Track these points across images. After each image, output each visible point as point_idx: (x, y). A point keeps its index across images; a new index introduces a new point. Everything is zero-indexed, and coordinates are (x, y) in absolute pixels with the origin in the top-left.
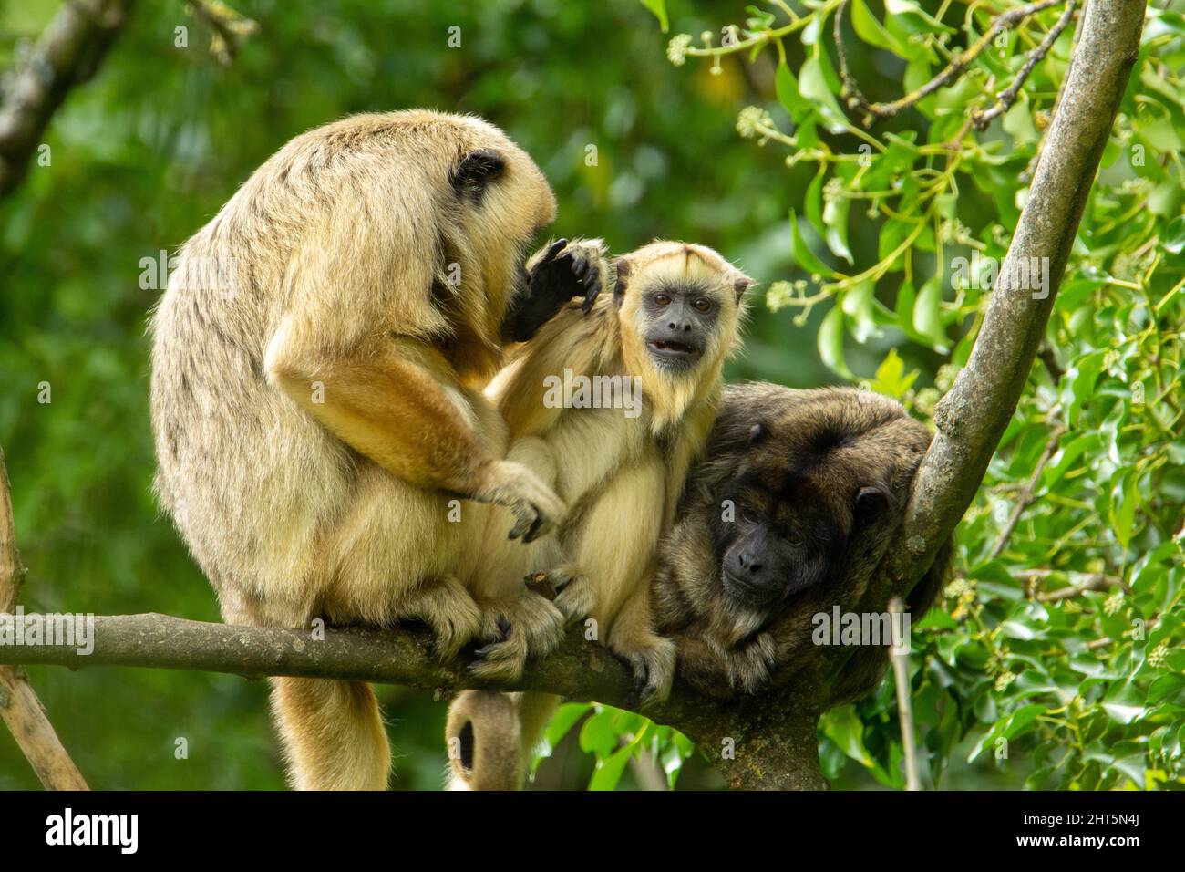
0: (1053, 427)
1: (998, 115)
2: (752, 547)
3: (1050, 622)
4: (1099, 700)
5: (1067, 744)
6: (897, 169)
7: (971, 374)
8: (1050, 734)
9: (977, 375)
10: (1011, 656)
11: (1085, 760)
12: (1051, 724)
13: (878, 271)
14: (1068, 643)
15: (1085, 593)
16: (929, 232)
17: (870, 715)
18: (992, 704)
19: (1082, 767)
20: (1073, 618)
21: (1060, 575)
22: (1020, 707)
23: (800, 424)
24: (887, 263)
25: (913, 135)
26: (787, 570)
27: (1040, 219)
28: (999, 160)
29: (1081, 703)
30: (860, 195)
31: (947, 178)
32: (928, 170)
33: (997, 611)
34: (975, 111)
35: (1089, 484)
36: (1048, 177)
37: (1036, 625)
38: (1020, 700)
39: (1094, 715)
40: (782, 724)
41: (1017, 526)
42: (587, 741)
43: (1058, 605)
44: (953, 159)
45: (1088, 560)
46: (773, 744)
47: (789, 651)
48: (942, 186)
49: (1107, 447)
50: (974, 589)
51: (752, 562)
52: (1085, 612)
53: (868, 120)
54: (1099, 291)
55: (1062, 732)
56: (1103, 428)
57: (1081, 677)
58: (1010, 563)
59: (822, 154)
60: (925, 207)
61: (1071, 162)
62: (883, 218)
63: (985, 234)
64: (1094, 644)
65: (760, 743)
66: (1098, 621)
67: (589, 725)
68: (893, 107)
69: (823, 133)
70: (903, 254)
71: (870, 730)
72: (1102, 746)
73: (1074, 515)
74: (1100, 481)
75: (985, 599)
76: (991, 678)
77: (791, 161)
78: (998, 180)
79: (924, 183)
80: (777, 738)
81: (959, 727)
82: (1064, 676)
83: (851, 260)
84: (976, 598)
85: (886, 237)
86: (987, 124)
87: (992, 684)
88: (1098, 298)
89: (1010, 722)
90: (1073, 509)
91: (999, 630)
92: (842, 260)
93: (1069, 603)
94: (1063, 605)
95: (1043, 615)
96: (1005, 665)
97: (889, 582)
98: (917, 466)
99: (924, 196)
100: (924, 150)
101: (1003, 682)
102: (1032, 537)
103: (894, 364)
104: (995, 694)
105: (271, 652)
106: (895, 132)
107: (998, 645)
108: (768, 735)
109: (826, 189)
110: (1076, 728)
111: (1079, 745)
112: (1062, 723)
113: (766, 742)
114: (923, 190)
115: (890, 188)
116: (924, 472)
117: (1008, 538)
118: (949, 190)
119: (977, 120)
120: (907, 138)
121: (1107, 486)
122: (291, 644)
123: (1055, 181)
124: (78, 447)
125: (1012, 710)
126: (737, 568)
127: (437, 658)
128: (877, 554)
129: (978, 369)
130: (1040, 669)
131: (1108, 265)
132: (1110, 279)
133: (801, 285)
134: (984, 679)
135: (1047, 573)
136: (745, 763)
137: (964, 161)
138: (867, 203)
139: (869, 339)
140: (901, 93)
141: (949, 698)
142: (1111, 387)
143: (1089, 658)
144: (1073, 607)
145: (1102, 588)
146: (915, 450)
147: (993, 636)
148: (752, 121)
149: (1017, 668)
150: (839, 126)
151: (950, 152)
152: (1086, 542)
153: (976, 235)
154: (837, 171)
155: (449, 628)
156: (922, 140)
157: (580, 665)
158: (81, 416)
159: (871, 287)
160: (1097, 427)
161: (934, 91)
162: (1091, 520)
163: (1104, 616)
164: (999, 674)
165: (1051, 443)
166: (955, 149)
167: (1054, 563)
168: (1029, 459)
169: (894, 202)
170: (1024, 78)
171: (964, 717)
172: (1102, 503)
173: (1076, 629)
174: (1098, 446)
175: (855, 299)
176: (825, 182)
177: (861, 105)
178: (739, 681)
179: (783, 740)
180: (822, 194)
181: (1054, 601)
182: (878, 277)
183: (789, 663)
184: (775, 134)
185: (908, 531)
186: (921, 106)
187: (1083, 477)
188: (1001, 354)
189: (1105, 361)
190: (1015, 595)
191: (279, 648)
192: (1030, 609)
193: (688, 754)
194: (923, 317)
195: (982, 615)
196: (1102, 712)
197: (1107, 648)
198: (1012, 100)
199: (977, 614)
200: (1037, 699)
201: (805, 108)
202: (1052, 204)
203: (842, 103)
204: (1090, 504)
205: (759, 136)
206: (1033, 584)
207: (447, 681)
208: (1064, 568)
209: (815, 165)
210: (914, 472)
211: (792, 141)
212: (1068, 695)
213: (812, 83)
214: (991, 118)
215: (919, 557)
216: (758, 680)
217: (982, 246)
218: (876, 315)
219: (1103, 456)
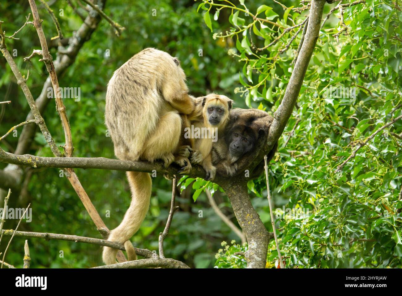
0: (297, 119)
1: (285, 50)
2: (237, 143)
3: (296, 162)
4: (306, 179)
5: (299, 189)
6: (263, 63)
7: (282, 106)
8: (296, 186)
9: (283, 106)
10: (287, 170)
11: (303, 192)
12: (296, 184)
13: (258, 85)
14: (300, 167)
15: (304, 155)
16: (270, 76)
17: (256, 182)
18: (283, 180)
19: (302, 194)
20: (301, 161)
21: (298, 152)
22: (289, 181)
23: (246, 116)
24: (261, 83)
25: (266, 55)
26: (244, 148)
27: (297, 72)
28: (286, 61)
29: (302, 180)
30: (255, 68)
31: (273, 65)
32: (270, 63)
33: (284, 159)
34: (280, 50)
35: (304, 132)
36: (299, 63)
37: (293, 163)
38: (289, 179)
39: (305, 182)
40: (239, 183)
41: (289, 141)
42: (194, 187)
43: (298, 158)
44: (275, 60)
45: (304, 149)
46: (238, 187)
47: (241, 167)
48: (273, 66)
49: (309, 124)
50: (279, 154)
51: (237, 146)
52: (303, 160)
53: (257, 52)
54: (307, 90)
55: (298, 186)
56: (308, 119)
57: (302, 174)
58: (287, 149)
59: (246, 59)
60: (269, 71)
61: (304, 60)
62: (260, 73)
63: (282, 77)
64: (305, 167)
65: (235, 187)
66: (306, 162)
67: (195, 183)
68: (262, 49)
69: (247, 55)
70: (264, 81)
71: (256, 185)
72: (307, 189)
73: (301, 139)
74: (307, 131)
75: (282, 157)
76: (283, 174)
77: (239, 61)
78: (286, 65)
79: (269, 66)
80: (239, 186)
81: (276, 184)
82: (299, 174)
83: (252, 83)
84: (280, 156)
85: (260, 78)
86: (283, 52)
87: (283, 175)
88: (306, 91)
89: (287, 184)
90: (301, 137)
91: (285, 164)
92: (251, 83)
93: (300, 158)
94: (299, 158)
95: (295, 160)
96: (286, 172)
97: (263, 152)
98: (270, 126)
99: (269, 69)
100: (268, 59)
101: (285, 175)
102: (292, 144)
103: (261, 105)
104: (284, 178)
105: (128, 166)
106: (262, 55)
107: (285, 167)
108: (236, 185)
109: (247, 67)
110: (301, 185)
111: (302, 189)
112: (298, 184)
113: (236, 187)
114: (268, 67)
115: (261, 67)
116: (271, 127)
117: (287, 144)
118: (274, 68)
119: (281, 52)
120: (265, 56)
121: (308, 132)
122: (132, 164)
123: (300, 64)
124: (84, 121)
125: (287, 181)
126: (234, 147)
127: (164, 168)
128: (261, 146)
129: (283, 105)
130: (294, 172)
131: (309, 85)
132: (309, 87)
133: (242, 88)
134: (282, 174)
135: (295, 151)
136: (231, 191)
137: (277, 61)
138: (257, 70)
139: (256, 100)
140: (264, 46)
141: (274, 178)
142: (309, 110)
143: (304, 170)
144: (301, 159)
145: (307, 154)
146: (270, 122)
147: (284, 165)
148: (232, 52)
149: (288, 172)
150: (250, 53)
151: (274, 59)
152: (304, 145)
153: (280, 77)
154: (249, 63)
155: (167, 161)
156: (268, 56)
157: (195, 170)
158: (85, 114)
159: (257, 89)
160: (306, 120)
161: (271, 46)
162: (305, 140)
163: (308, 160)
164: (285, 173)
165: (296, 123)
166: (276, 58)
167: (296, 149)
168: (291, 127)
169: (262, 70)
170: (291, 43)
171: (277, 183)
172: (307, 136)
173: (302, 163)
174: (307, 123)
175: (253, 91)
176: (247, 66)
177: (255, 48)
178: (229, 173)
179: (240, 186)
180: (246, 68)
181: (297, 157)
182: (258, 86)
183: (241, 170)
184: (236, 55)
185: (268, 140)
186: (268, 49)
187: (303, 130)
188: (288, 102)
189: (308, 105)
190: (289, 156)
191: (129, 165)
192: (292, 159)
193: (216, 190)
194: (268, 95)
195: (281, 160)
196: (306, 182)
197: (308, 167)
198: (288, 47)
199: (280, 160)
200: (293, 179)
201: (243, 50)
202: (300, 69)
203: (251, 48)
204: (305, 136)
205: (233, 55)
206: (292, 154)
207: (166, 173)
208: (299, 150)
209: (245, 61)
210: (269, 127)
211: (240, 56)
212: (300, 178)
213: (244, 44)
214: (284, 51)
215: (270, 146)
216: (234, 173)
217: (281, 80)
218: (258, 95)
219: (308, 126)
